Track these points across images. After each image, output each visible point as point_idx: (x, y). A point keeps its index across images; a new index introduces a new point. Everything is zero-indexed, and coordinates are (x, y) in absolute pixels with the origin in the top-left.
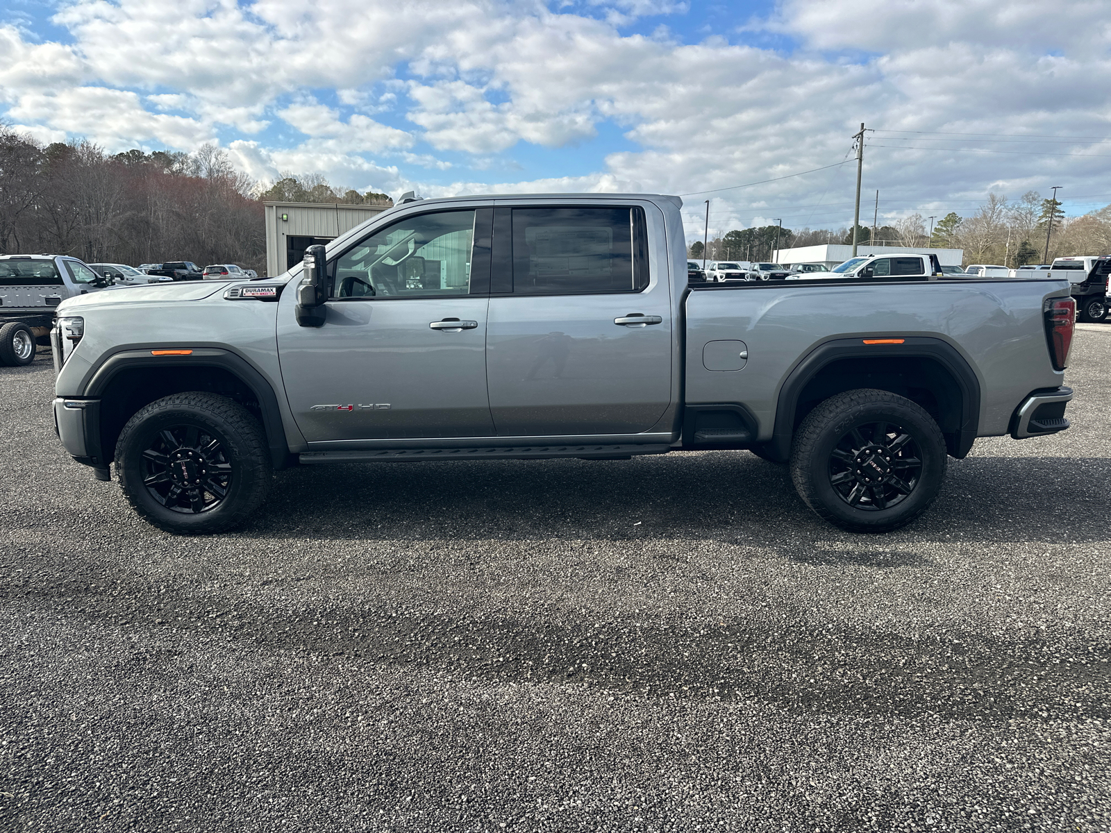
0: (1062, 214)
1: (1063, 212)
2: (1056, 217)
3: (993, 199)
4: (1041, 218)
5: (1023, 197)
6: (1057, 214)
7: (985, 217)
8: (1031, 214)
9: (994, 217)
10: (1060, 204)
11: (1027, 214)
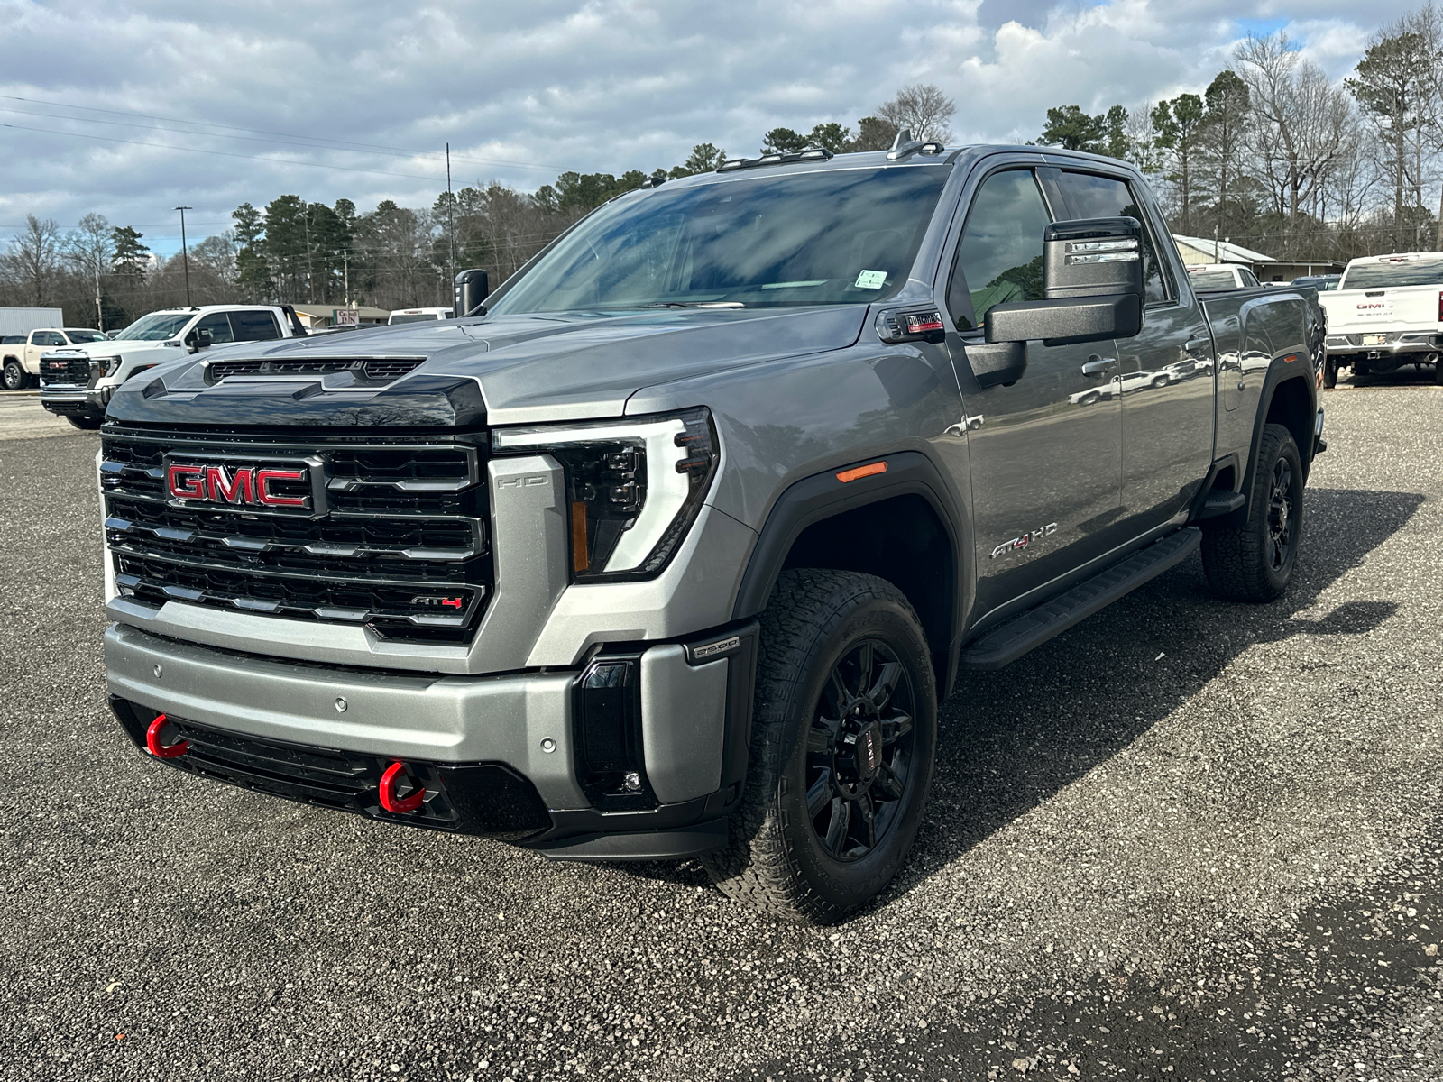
0: (145, 252)
1: (147, 249)
2: (138, 256)
3: (34, 225)
4: (116, 257)
5: (81, 223)
6: (139, 252)
7: (27, 254)
8: (100, 252)
9: (43, 256)
10: (140, 236)
11: (93, 251)
